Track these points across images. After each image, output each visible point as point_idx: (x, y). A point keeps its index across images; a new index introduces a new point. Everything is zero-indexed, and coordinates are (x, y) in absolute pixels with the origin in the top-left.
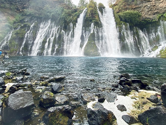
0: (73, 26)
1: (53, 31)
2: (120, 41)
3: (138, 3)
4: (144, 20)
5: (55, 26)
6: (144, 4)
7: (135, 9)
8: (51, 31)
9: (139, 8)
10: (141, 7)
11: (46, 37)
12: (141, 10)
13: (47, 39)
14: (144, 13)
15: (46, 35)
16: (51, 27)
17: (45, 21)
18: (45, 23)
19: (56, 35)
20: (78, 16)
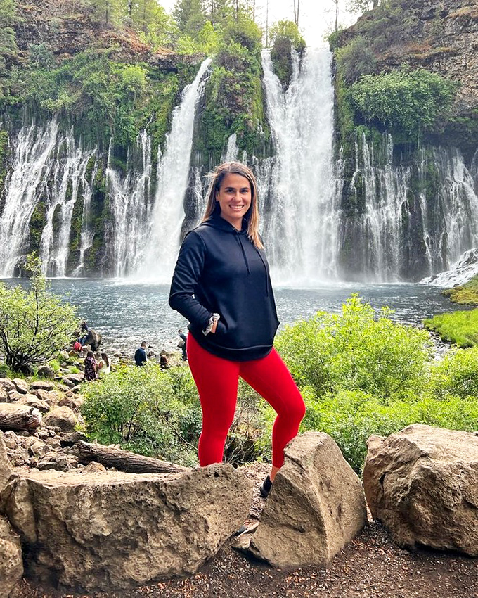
0: (154, 147)
1: (71, 171)
2: (342, 217)
3: (448, 31)
4: (470, 116)
5: (77, 147)
6: (471, 36)
7: (428, 62)
8: (61, 173)
9: (447, 58)
10: (455, 55)
11: (43, 200)
12: (457, 67)
13: (45, 210)
14: (472, 84)
15: (42, 190)
16: (60, 155)
17: (36, 123)
18: (35, 133)
19: (80, 191)
20: (177, 100)
